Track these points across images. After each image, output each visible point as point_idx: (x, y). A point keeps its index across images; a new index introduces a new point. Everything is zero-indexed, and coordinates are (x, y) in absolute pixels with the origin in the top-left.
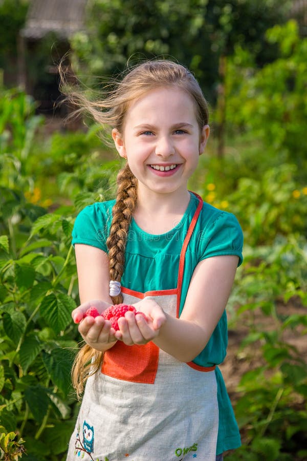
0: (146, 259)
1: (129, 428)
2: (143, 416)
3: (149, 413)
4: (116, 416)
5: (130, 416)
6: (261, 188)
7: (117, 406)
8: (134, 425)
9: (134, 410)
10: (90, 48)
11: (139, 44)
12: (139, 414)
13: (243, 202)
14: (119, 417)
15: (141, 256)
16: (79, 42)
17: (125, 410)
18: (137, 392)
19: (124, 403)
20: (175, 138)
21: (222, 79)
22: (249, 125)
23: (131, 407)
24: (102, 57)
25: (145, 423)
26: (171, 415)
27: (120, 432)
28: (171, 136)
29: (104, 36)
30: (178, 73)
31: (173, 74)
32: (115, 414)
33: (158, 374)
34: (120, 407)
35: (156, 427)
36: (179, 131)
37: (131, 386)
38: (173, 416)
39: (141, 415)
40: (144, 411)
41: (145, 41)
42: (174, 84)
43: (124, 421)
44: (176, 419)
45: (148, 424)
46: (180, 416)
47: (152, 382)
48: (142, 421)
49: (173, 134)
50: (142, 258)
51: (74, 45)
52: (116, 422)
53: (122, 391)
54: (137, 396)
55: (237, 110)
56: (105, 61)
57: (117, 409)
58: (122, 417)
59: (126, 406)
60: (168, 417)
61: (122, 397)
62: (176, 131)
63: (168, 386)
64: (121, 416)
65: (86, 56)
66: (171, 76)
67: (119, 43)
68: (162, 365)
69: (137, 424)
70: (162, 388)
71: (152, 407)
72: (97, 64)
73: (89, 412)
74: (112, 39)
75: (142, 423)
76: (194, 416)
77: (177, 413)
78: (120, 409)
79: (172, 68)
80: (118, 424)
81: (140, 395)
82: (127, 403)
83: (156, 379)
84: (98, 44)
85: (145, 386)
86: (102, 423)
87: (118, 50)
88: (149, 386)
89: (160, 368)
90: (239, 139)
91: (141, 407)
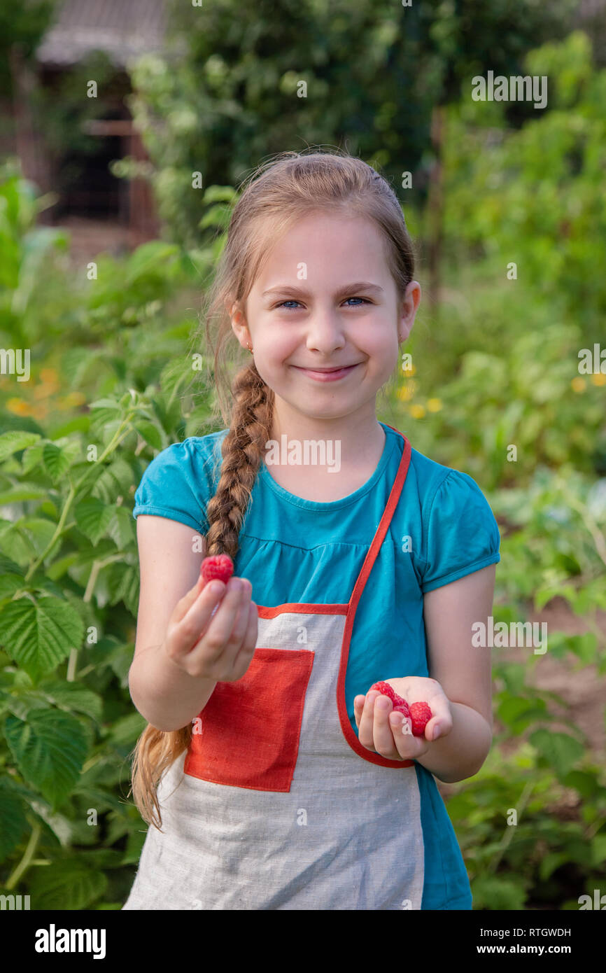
0: (293, 551)
1: (242, 882)
2: (269, 857)
3: (281, 851)
4: (215, 858)
5: (242, 857)
6: (509, 371)
7: (216, 838)
8: (250, 876)
9: (252, 845)
10: (170, 84)
11: (269, 78)
12: (261, 853)
13: (472, 400)
14: (221, 860)
15: (282, 543)
16: (149, 74)
17: (233, 845)
18: (256, 808)
19: (232, 830)
20: (347, 314)
21: (436, 150)
22: (492, 243)
23: (244, 840)
24: (193, 104)
25: (272, 872)
26: (326, 855)
27: (224, 890)
28: (338, 309)
29: (199, 61)
30: (353, 181)
31: (341, 184)
32: (213, 854)
33: (298, 771)
34: (224, 839)
35: (295, 880)
36: (354, 298)
37: (243, 796)
38: (329, 858)
39: (266, 855)
40: (271, 846)
41: (282, 73)
42: (345, 203)
43: (231, 869)
44: (335, 864)
45: (279, 873)
46: (344, 857)
47: (286, 788)
48: (268, 868)
49: (342, 306)
50: (285, 548)
51: (139, 81)
52: (216, 870)
53: (227, 808)
54: (256, 818)
55: (467, 214)
56: (200, 113)
57: (217, 844)
58: (227, 860)
59: (234, 838)
60: (319, 861)
61: (226, 820)
62: (349, 300)
63: (318, 797)
64: (225, 857)
65: (162, 102)
66: (337, 187)
67: (228, 75)
68: (306, 754)
69: (257, 874)
70: (306, 801)
71: (287, 838)
72: (185, 119)
73: (161, 854)
74: (215, 67)
75: (267, 872)
76: (373, 856)
77: (337, 852)
78: (223, 843)
79: (340, 170)
80: (219, 875)
81: (262, 816)
82: (236, 831)
83: (293, 783)
84: (186, 79)
85: (272, 797)
86: (187, 872)
87: (228, 91)
88: (280, 796)
89: (301, 759)
90: (468, 272)
91: (264, 839)
